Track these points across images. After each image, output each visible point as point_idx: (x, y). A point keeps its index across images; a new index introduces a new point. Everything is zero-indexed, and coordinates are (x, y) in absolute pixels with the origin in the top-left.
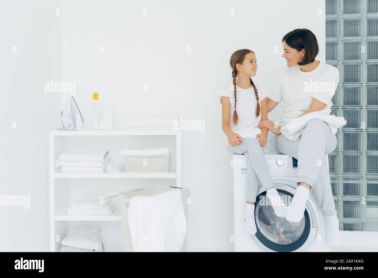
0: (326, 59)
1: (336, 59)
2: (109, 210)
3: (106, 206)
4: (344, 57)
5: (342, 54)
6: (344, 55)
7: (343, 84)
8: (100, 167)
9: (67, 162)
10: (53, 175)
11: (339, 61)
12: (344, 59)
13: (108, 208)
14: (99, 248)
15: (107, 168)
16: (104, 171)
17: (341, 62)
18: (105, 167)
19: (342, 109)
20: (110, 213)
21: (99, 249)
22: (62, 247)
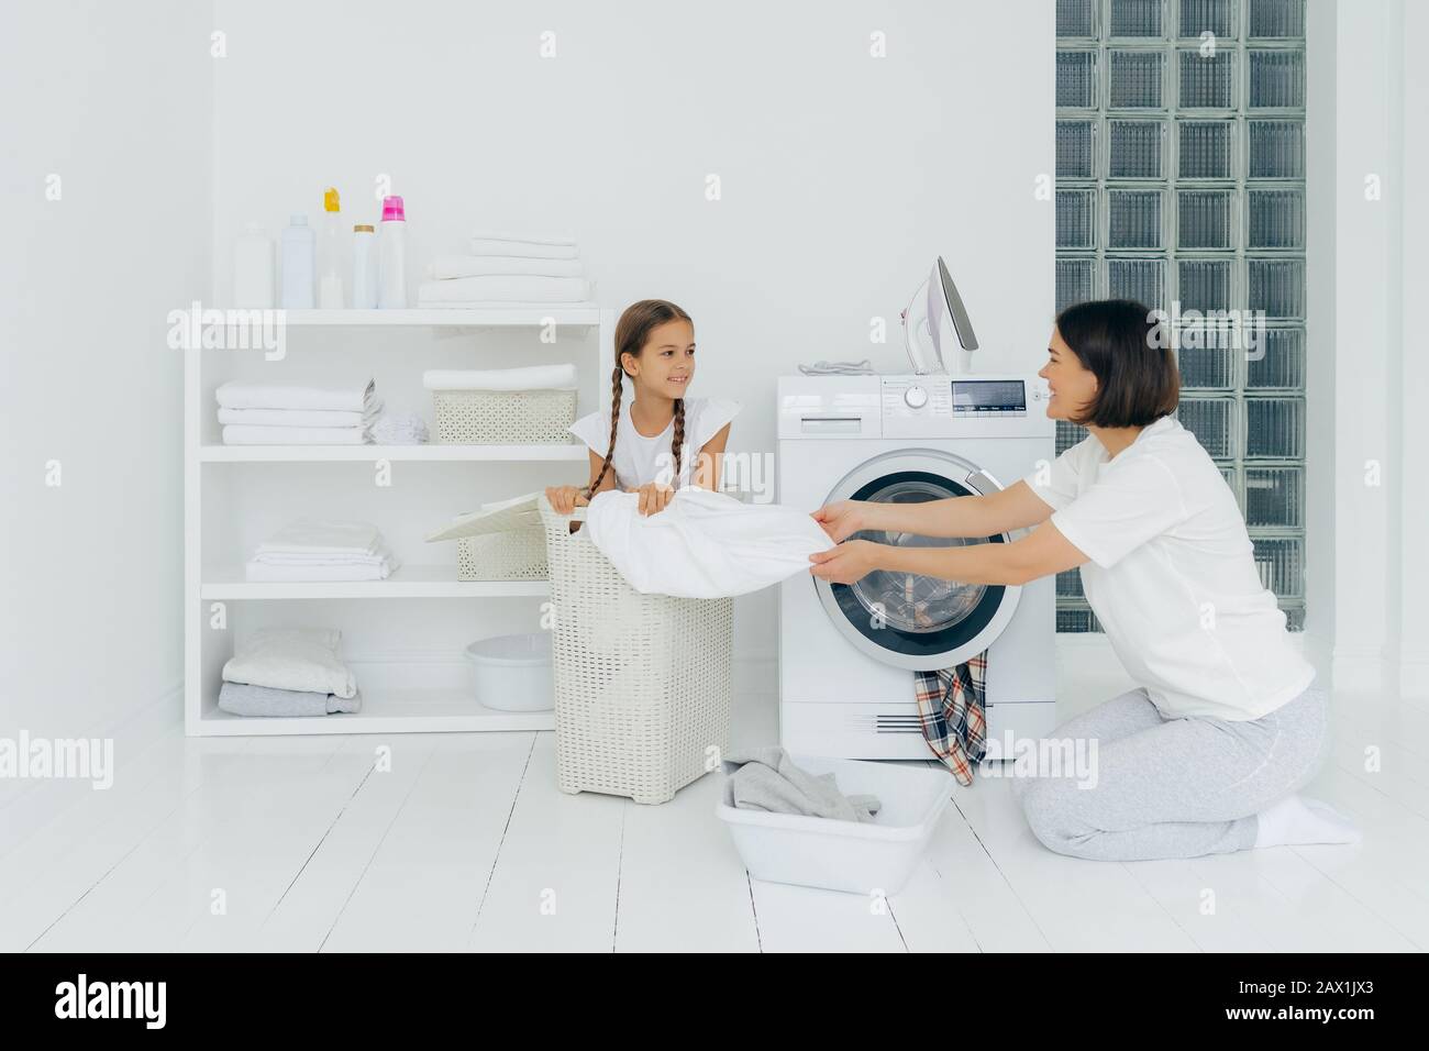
0: (1058, 105)
1: (1089, 105)
2: (381, 564)
3: (371, 553)
4: (1112, 100)
5: (1107, 91)
6: (1112, 94)
7: (1108, 180)
8: (351, 427)
9: (242, 409)
10: (197, 453)
11: (1097, 110)
12: (1112, 106)
13: (380, 558)
14: (348, 686)
15: (374, 431)
16: (366, 440)
17: (1103, 113)
18: (369, 428)
19: (1106, 258)
20: (385, 573)
21: (348, 692)
22: (225, 687)
